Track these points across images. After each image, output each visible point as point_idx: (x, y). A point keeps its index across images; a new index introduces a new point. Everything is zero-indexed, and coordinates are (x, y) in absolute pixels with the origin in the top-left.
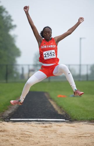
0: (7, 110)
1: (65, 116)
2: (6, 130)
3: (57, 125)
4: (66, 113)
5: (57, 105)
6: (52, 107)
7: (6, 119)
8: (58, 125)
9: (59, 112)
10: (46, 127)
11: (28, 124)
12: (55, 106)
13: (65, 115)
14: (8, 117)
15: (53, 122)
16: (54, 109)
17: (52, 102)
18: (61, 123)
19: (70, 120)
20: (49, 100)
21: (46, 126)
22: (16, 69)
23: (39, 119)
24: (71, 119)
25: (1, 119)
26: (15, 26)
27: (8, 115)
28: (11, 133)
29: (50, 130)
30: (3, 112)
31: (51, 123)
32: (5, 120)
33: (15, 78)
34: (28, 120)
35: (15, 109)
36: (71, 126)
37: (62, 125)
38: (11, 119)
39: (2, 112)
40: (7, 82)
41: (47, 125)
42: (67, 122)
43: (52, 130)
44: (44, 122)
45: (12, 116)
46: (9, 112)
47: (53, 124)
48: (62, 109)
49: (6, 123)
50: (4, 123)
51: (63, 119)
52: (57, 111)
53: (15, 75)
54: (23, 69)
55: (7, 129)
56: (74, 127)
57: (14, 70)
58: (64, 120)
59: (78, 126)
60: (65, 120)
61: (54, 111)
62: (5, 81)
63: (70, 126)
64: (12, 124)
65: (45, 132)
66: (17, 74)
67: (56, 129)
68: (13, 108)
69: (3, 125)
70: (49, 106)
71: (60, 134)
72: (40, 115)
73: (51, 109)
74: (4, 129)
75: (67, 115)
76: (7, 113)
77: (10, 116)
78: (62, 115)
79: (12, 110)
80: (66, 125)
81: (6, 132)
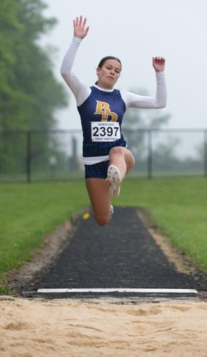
0: (29, 261)
1: (196, 278)
2: (24, 325)
3: (173, 307)
4: (200, 269)
5: (173, 245)
6: (158, 251)
7: (26, 290)
8: (178, 308)
9: (180, 268)
10: (142, 312)
11: (90, 305)
12: (166, 249)
13: (196, 275)
14: (33, 284)
15: (163, 299)
16: (165, 259)
17: (159, 239)
18: (186, 302)
20: (151, 231)
21: (143, 309)
22: (56, 144)
23: (121, 290)
25: (12, 289)
26: (52, 22)
27: (31, 277)
28: (39, 333)
29: (153, 323)
30: (18, 267)
31: (157, 299)
32: (24, 293)
33: (53, 168)
34: (90, 293)
35: (52, 259)
37: (188, 306)
38: (39, 291)
39: (14, 269)
40: (29, 181)
41: (145, 306)
42: (203, 298)
43: (161, 322)
44: (136, 299)
45: (43, 280)
46: (35, 267)
47: (164, 303)
48: (188, 257)
49: (26, 302)
50: (20, 300)
51: (191, 288)
52: (173, 264)
53: (53, 160)
54: (74, 142)
55: (28, 320)
57: (50, 145)
58: (195, 291)
60: (197, 290)
61: (164, 265)
62: (24, 177)
64: (44, 303)
65: (140, 327)
66: (59, 156)
67: (171, 320)
68: (47, 256)
69: (16, 307)
70: (151, 248)
71: (183, 333)
72: (125, 277)
73: (156, 259)
74: (19, 320)
75: (201, 274)
76: (30, 271)
77: (38, 281)
78: (188, 275)
79: (43, 262)
80: (200, 307)
81: (26, 328)
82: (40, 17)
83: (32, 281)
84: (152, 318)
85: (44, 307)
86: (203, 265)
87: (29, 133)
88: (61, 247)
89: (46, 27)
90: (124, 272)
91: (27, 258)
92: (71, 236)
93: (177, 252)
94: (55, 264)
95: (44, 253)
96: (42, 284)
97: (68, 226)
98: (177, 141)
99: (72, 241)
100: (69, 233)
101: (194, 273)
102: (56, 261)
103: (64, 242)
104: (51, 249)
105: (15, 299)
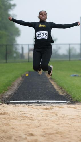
0: (7, 91)
1: (66, 97)
2: (6, 113)
3: (58, 107)
4: (68, 94)
5: (58, 85)
6: (53, 87)
7: (6, 101)
8: (60, 107)
9: (61, 93)
10: (47, 109)
11: (29, 106)
12: (55, 87)
13: (66, 96)
14: (8, 99)
15: (54, 104)
16: (55, 90)
17: (53, 83)
18: (63, 105)
19: (72, 102)
20: (50, 80)
22: (16, 49)
23: (40, 101)
24: (72, 101)
25: (1, 101)
26: (14, 5)
27: (8, 97)
28: (11, 116)
29: (51, 112)
30: (3, 93)
31: (52, 104)
32: (5, 102)
33: (15, 58)
34: (29, 102)
35: (15, 90)
36: (73, 108)
37: (63, 107)
38: (11, 101)
39: (2, 94)
40: (6, 62)
41: (48, 106)
42: (69, 104)
43: (53, 112)
44: (45, 104)
45: (12, 98)
46: (9, 93)
47: (55, 105)
48: (63, 89)
49: (6, 105)
50: (4, 105)
51: (64, 100)
52: (58, 92)
53: (15, 55)
54: (23, 49)
55: (7, 112)
56: (75, 108)
57: (14, 49)
58: (66, 101)
59: (80, 108)
60: (67, 101)
61: (55, 92)
62: (5, 61)
63: (72, 108)
64: (13, 106)
65: (46, 114)
66: (17, 53)
67: (57, 111)
68: (13, 89)
69: (3, 107)
70: (50, 86)
71: (61, 116)
72: (41, 96)
73: (52, 90)
74: (4, 112)
75: (68, 95)
76: (7, 94)
77: (10, 98)
78: (63, 96)
79: (12, 91)
80: (68, 107)
81: (7, 114)
82: (10, 4)
83: (8, 98)
84: (51, 111)
85: (13, 107)
86: (69, 92)
87: (6, 45)
88: (18, 86)
89: (12, 7)
90: (41, 95)
91: (6, 90)
92: (22, 82)
93: (59, 88)
94: (16, 92)
95: (12, 88)
96: (12, 99)
97: (21, 78)
98: (60, 48)
99: (22, 84)
100: (21, 81)
101: (65, 95)
102: (16, 91)
103: (19, 84)
104: (15, 87)
105: (3, 104)
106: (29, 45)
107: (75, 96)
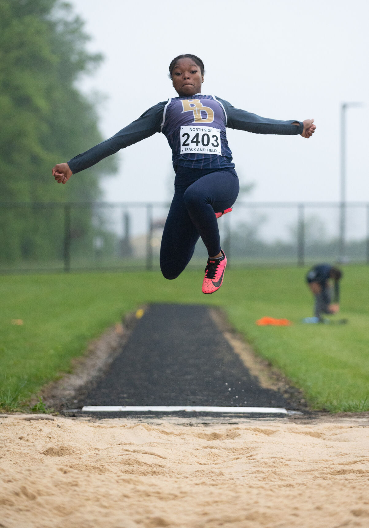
0: (70, 372)
1: (286, 396)
2: (67, 449)
3: (255, 430)
4: (292, 385)
5: (256, 354)
6: (237, 361)
7: (68, 408)
8: (262, 431)
9: (265, 383)
10: (216, 436)
11: (150, 426)
12: (247, 359)
13: (286, 392)
14: (75, 401)
15: (242, 420)
16: (245, 371)
17: (237, 345)
18: (272, 423)
19: (305, 413)
20: (228, 336)
21: (218, 432)
22: (102, 222)
23: (189, 409)
24: (307, 409)
25: (50, 407)
26: (98, 58)
27: (73, 393)
28: (85, 459)
29: (230, 449)
30: (56, 380)
31: (235, 420)
32: (65, 411)
33: (99, 253)
34: (150, 412)
35: (100, 370)
36: (310, 434)
37: (274, 429)
38: (85, 409)
39: (51, 383)
40: (67, 270)
41: (220, 428)
42: (294, 419)
43: (239, 447)
44: (208, 419)
45: (89, 397)
46: (78, 381)
47: (244, 425)
48: (275, 369)
49: (67, 422)
50: (61, 420)
51: (278, 406)
52: (256, 377)
53: (98, 243)
54: (127, 220)
55: (71, 444)
56: (318, 435)
57: (95, 222)
58: (283, 411)
59: (334, 434)
60: (288, 409)
61: (245, 379)
62: (61, 265)
63: (306, 433)
64: (92, 424)
65: (213, 455)
66: (107, 237)
67: (253, 446)
68: (94, 366)
69: (56, 429)
70: (228, 358)
71: (268, 461)
72: (194, 393)
73: (234, 371)
74: (60, 444)
75: (292, 391)
76: (71, 385)
77: (82, 397)
78: (275, 392)
79: (88, 374)
80: (290, 430)
81: (70, 454)
83: (75, 398)
84: (230, 443)
85: (92, 429)
86: (294, 379)
87: (67, 208)
88: (110, 355)
90: (193, 387)
91: (67, 369)
92: (124, 341)
93: (261, 362)
94: (104, 376)
95: (89, 362)
96: (89, 401)
97: (120, 329)
98: (263, 219)
99: (125, 348)
100: (121, 337)
101: (283, 389)
102: (105, 373)
103: (114, 349)
104: (98, 358)
105: (55, 418)
106: (149, 206)
107: (319, 393)
